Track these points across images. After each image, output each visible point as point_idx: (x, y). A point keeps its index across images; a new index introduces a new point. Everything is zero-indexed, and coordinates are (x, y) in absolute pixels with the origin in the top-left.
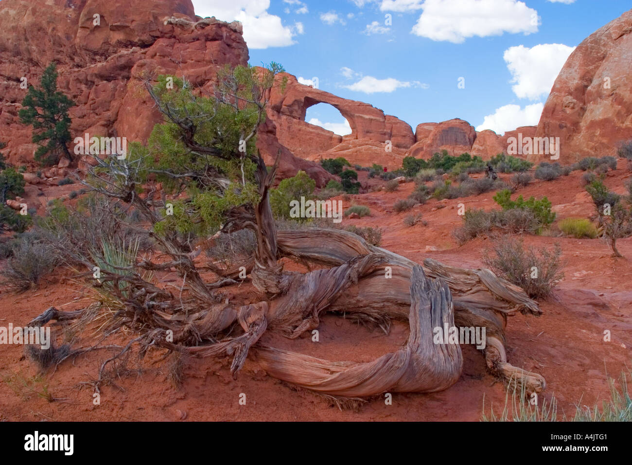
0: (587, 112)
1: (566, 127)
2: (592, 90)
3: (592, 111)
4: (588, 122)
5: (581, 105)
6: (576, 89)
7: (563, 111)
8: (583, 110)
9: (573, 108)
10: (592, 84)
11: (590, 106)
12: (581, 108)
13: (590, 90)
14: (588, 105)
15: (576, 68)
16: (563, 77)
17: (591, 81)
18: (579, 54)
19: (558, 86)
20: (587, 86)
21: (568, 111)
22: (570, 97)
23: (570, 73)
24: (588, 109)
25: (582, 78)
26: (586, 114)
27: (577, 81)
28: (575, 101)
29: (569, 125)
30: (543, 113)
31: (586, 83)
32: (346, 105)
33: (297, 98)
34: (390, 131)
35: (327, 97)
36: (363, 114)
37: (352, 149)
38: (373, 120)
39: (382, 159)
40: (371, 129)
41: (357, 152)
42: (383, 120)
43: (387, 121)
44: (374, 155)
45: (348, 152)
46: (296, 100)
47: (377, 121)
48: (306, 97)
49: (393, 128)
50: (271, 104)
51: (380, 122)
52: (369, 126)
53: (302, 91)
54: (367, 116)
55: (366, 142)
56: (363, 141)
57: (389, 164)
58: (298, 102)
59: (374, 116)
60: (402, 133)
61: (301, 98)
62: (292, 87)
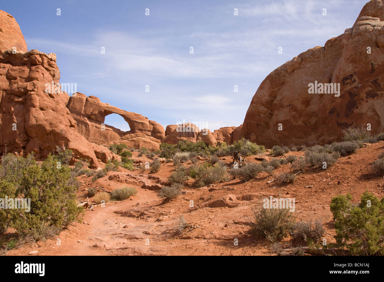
0: (273, 116)
1: (261, 125)
2: (276, 103)
3: (277, 115)
4: (275, 122)
5: (270, 111)
6: (267, 102)
7: (258, 115)
8: (271, 115)
9: (265, 114)
10: (276, 99)
11: (276, 112)
12: (270, 114)
13: (275, 103)
14: (274, 112)
15: (266, 90)
16: (258, 95)
17: (275, 97)
18: (268, 81)
19: (255, 100)
20: (273, 101)
21: (262, 116)
22: (263, 107)
23: (263, 93)
24: (274, 114)
25: (270, 96)
26: (273, 118)
27: (267, 98)
28: (266, 109)
29: (262, 124)
30: (246, 117)
31: (272, 99)
32: (128, 115)
33: (100, 110)
34: (152, 129)
35: (117, 110)
36: (137, 120)
37: (130, 139)
38: (142, 123)
39: (148, 145)
40: (141, 128)
41: (134, 141)
42: (148, 123)
43: (150, 124)
44: (143, 142)
45: (128, 141)
46: (99, 112)
47: (145, 123)
48: (105, 110)
49: (153, 127)
50: (85, 113)
51: (146, 124)
52: (140, 127)
53: (103, 106)
54: (139, 121)
55: (139, 135)
56: (137, 135)
57: (151, 148)
58: (100, 112)
59: (143, 121)
60: (158, 130)
61: (102, 110)
62: (97, 104)
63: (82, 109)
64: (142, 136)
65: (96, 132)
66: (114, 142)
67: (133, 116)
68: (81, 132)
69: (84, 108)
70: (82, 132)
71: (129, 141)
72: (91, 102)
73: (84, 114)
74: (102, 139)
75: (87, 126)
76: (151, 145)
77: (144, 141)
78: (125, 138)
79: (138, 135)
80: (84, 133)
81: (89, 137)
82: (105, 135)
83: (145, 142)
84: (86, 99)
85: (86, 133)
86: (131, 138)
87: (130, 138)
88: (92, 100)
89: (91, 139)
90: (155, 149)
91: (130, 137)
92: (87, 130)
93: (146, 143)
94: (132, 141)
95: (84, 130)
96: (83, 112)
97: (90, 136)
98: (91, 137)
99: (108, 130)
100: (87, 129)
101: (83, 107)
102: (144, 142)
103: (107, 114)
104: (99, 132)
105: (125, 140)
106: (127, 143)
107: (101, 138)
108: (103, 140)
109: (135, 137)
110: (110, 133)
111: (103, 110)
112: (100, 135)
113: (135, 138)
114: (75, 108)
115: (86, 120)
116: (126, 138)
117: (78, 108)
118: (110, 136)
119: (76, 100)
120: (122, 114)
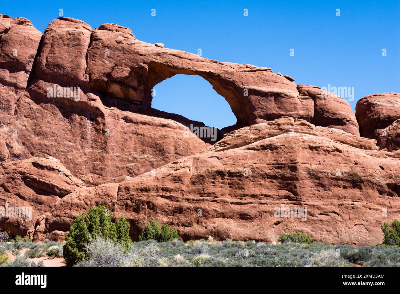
32: (226, 72)
33: (135, 65)
34: (312, 113)
35: (189, 61)
36: (258, 85)
37: (258, 143)
38: (277, 96)
39: (329, 159)
40: (275, 112)
41: (270, 147)
42: (296, 94)
43: (305, 95)
44: (309, 150)
45: (248, 149)
46: (132, 68)
47: (286, 96)
48: (152, 62)
49: (316, 105)
50: (90, 79)
51: (291, 97)
52: (272, 106)
53: (144, 53)
54: (265, 89)
55: (286, 127)
56: (279, 125)
57: (344, 170)
58: (136, 71)
59: (279, 87)
60: (334, 114)
61: (143, 65)
62: (126, 48)
63: (78, 66)
64: (299, 127)
65: (126, 136)
66: (195, 159)
67: (243, 74)
68: (79, 138)
69: (87, 62)
70: (83, 138)
71: (253, 149)
72: (107, 43)
73: (88, 80)
74: (149, 156)
75: (100, 119)
76: (340, 159)
77: (314, 145)
78: (234, 142)
79: (283, 127)
80: (90, 142)
81: (107, 152)
82: (157, 144)
83: (317, 148)
84: (92, 36)
85: (95, 141)
86: (260, 138)
87: (256, 140)
88: (108, 37)
89: (112, 160)
90: (361, 174)
91: (252, 136)
92: (97, 130)
93: (321, 151)
94: (264, 148)
95: (89, 132)
96: (83, 77)
97: (109, 149)
98: (112, 154)
99: (164, 126)
100: (98, 127)
101: (84, 61)
102: (311, 148)
103: (160, 79)
104: (137, 134)
105: (236, 146)
106: (245, 157)
107: (144, 152)
108: (153, 159)
109: (271, 135)
110: (171, 134)
111: (145, 63)
112: (143, 144)
113: (274, 138)
114: (58, 66)
115: (94, 100)
116: (239, 141)
117: (68, 65)
118: (173, 143)
119: (60, 41)
120: (208, 70)
